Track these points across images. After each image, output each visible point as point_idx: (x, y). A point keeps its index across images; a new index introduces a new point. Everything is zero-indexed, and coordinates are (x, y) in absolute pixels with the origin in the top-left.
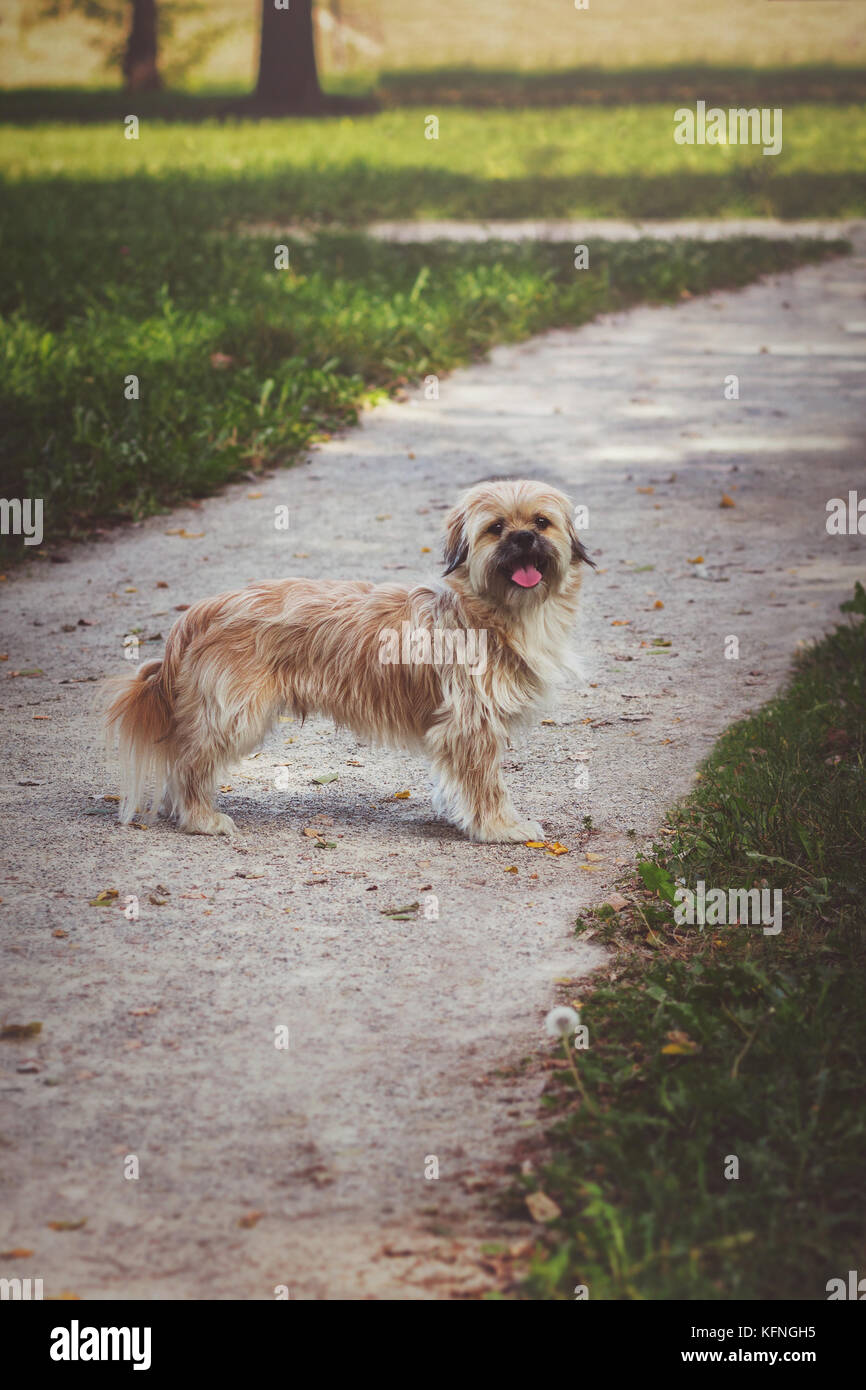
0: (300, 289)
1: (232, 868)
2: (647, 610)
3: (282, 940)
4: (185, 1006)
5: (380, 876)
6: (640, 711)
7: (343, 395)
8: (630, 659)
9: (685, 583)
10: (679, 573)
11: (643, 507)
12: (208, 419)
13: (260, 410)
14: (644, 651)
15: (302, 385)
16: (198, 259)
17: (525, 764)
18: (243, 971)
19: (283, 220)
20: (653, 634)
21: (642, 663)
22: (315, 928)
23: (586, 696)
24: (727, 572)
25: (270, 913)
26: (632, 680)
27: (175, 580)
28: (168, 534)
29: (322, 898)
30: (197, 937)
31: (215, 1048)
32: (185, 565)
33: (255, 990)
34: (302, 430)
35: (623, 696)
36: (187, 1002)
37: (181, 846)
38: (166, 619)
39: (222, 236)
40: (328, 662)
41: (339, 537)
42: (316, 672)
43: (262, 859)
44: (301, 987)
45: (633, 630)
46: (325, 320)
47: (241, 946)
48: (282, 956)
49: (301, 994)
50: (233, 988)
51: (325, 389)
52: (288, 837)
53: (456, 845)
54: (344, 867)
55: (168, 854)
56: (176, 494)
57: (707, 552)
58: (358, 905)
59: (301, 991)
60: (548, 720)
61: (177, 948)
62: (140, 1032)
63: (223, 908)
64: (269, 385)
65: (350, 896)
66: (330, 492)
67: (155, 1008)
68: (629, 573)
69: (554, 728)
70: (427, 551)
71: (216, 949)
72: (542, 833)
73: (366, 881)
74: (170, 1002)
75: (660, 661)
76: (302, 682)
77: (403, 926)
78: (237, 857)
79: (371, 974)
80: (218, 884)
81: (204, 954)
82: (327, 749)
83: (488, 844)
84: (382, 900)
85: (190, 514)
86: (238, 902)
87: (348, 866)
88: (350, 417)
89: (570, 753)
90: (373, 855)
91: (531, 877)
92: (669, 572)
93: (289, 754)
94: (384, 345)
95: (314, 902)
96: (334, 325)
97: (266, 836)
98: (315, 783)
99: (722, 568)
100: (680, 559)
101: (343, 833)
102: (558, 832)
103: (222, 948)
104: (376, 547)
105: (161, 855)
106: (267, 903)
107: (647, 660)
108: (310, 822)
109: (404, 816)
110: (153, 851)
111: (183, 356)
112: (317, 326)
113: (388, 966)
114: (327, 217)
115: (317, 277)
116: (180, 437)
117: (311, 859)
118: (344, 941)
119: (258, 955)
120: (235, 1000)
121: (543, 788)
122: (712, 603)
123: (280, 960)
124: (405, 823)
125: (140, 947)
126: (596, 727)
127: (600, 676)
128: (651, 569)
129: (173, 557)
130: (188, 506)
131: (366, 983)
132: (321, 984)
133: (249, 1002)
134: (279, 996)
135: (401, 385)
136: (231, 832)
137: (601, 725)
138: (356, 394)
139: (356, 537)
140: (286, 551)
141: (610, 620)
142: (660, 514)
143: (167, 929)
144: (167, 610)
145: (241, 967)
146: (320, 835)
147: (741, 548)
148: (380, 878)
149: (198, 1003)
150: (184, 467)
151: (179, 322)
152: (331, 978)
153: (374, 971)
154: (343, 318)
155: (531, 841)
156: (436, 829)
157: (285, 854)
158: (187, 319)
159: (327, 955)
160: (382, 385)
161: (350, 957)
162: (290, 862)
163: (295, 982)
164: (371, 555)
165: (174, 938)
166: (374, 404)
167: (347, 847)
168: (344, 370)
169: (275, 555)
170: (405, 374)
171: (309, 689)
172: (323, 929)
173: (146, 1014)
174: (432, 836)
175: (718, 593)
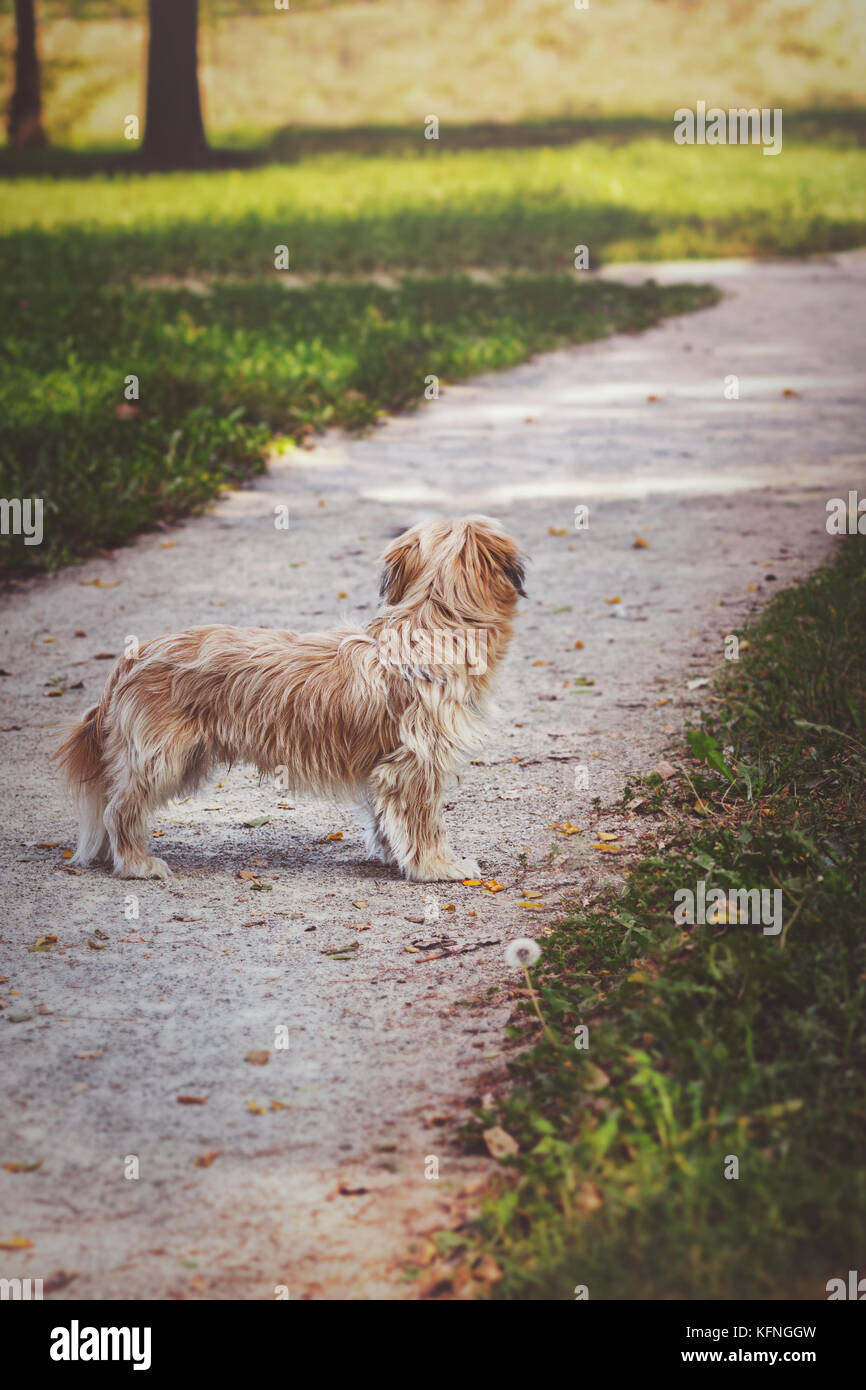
0: (200, 340)
1: (169, 912)
2: (568, 651)
3: (223, 981)
4: (131, 1049)
5: (318, 917)
6: (568, 750)
7: (250, 444)
8: (554, 698)
9: (607, 623)
10: (597, 613)
11: (557, 549)
12: (117, 471)
13: (169, 459)
14: (567, 690)
15: (209, 434)
16: (97, 312)
17: (456, 804)
18: (186, 1013)
19: (179, 273)
20: (575, 673)
21: (566, 702)
22: (256, 969)
23: (512, 736)
24: (645, 612)
25: (210, 955)
26: (557, 719)
27: (92, 630)
28: (82, 584)
29: (261, 940)
30: (138, 980)
31: (163, 1089)
32: (101, 614)
33: (199, 1031)
34: (211, 479)
35: (550, 735)
36: (132, 1045)
37: (117, 890)
38: (87, 668)
39: (121, 290)
40: (250, 709)
41: (254, 584)
42: (238, 721)
43: (199, 902)
44: (245, 1027)
45: (555, 671)
46: (230, 370)
47: (183, 988)
48: (224, 997)
49: (245, 1035)
50: (177, 1030)
51: (232, 437)
52: (222, 880)
53: (392, 884)
54: (281, 909)
55: (104, 899)
56: (88, 544)
57: (624, 592)
58: (298, 945)
59: (246, 1032)
60: (478, 760)
61: (118, 991)
62: (87, 1075)
63: (162, 951)
64: (177, 435)
65: (289, 936)
66: (242, 540)
67: (101, 1051)
68: (547, 614)
69: (482, 768)
70: (343, 596)
71: (158, 991)
72: (479, 871)
73: (304, 922)
74: (115, 1044)
75: (583, 700)
76: (224, 730)
77: (344, 965)
78: (174, 900)
79: (315, 1013)
80: (156, 928)
81: (146, 997)
82: (257, 794)
83: (425, 883)
84: (321, 940)
85: (103, 564)
86: (178, 945)
87: (286, 908)
88: (258, 466)
89: (500, 792)
90: (308, 896)
91: (470, 915)
92: (587, 612)
93: (219, 798)
94: (290, 393)
95: (253, 944)
96: (238, 374)
97: (202, 879)
98: (247, 826)
99: (640, 608)
100: (596, 599)
101: (278, 875)
102: (493, 870)
103: (164, 992)
104: (292, 593)
105: (97, 900)
106: (206, 945)
107: (572, 699)
108: (244, 865)
109: (339, 857)
110: (89, 896)
111: (88, 409)
112: (221, 376)
113: (331, 1005)
114: (224, 269)
115: (217, 330)
116: (89, 487)
117: (247, 901)
118: (286, 981)
119: (201, 997)
120: (180, 1041)
121: (476, 827)
122: (632, 642)
123: (222, 1001)
124: (339, 864)
125: (82, 991)
126: (525, 766)
127: (525, 716)
128: (568, 610)
129: (89, 607)
130: (102, 557)
131: (311, 1022)
132: (265, 1024)
133: (194, 1043)
134: (224, 1037)
135: (306, 433)
136: (166, 876)
137: (530, 764)
138: (263, 443)
139: (271, 582)
140: (202, 599)
141: (532, 661)
142: (573, 556)
143: (108, 972)
144: (87, 659)
145: (184, 1008)
146: (254, 877)
147: (657, 588)
148: (318, 918)
149: (143, 1045)
150: (96, 517)
151: (83, 373)
152: (275, 1017)
153: (317, 1010)
154: (246, 366)
155: (467, 879)
156: (372, 868)
157: (221, 896)
158: (91, 371)
159: (269, 996)
160: (288, 432)
161: (293, 998)
162: (227, 905)
163: (239, 1023)
164: (288, 601)
165: (115, 982)
166: (281, 453)
167: (283, 889)
168: (250, 419)
169: (191, 603)
170: (311, 421)
171: (231, 738)
172: (263, 970)
173: (92, 1057)
174: (367, 876)
175: (638, 632)
